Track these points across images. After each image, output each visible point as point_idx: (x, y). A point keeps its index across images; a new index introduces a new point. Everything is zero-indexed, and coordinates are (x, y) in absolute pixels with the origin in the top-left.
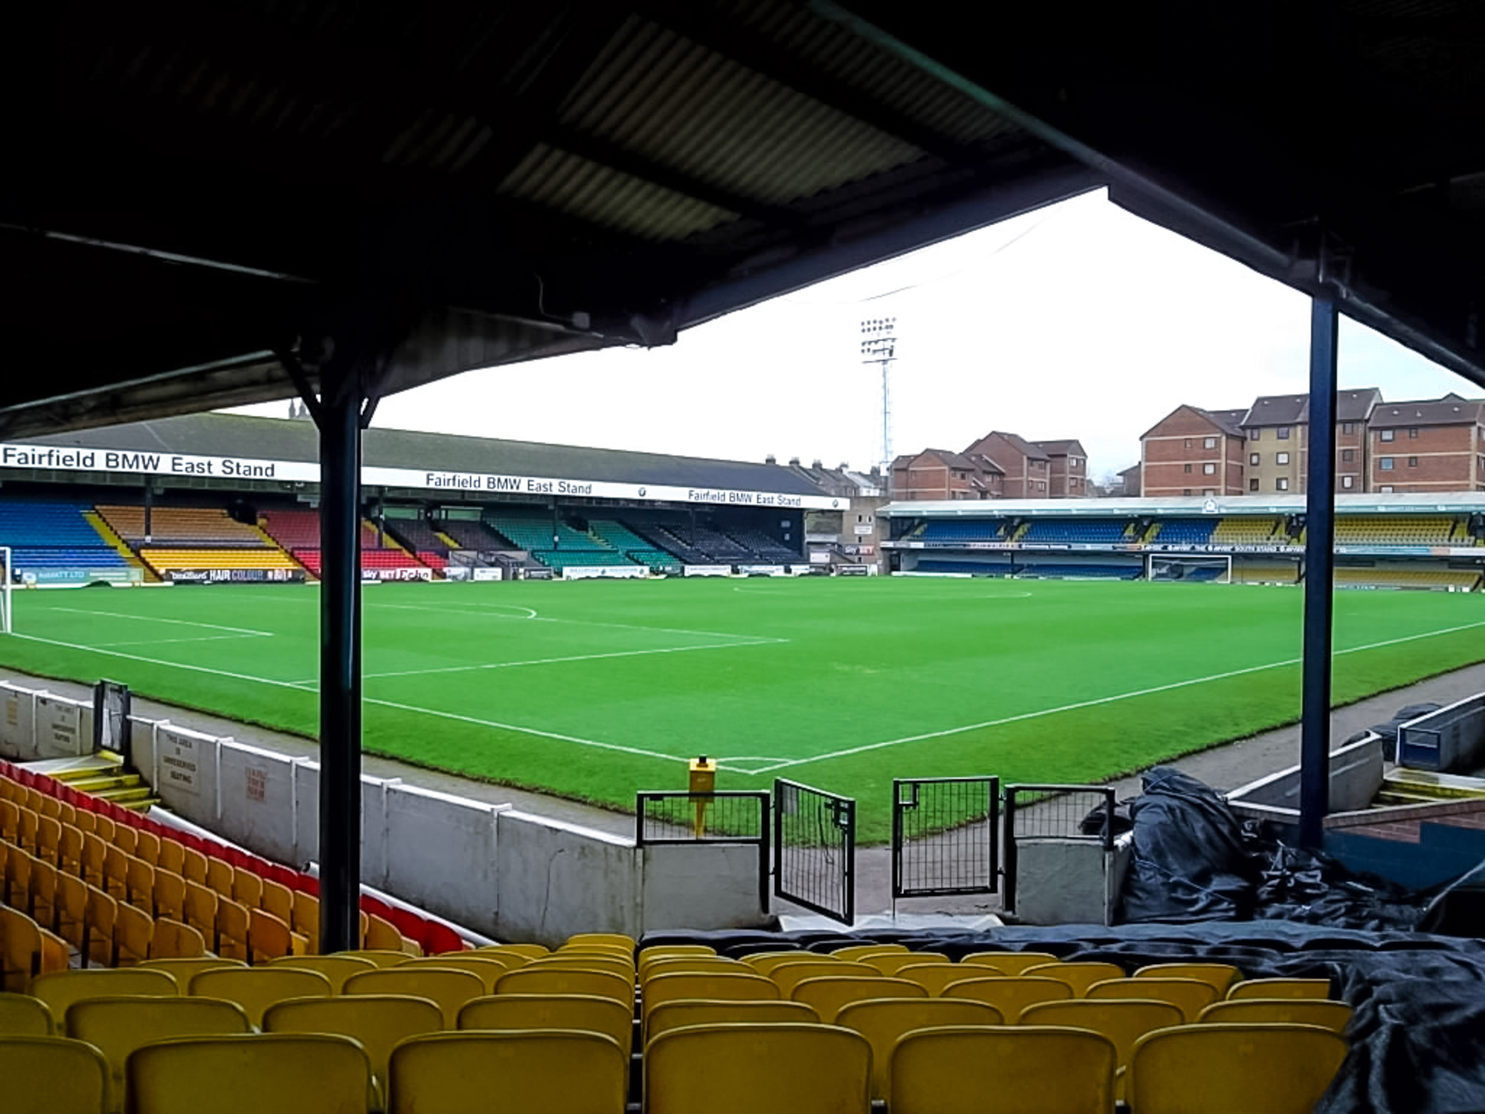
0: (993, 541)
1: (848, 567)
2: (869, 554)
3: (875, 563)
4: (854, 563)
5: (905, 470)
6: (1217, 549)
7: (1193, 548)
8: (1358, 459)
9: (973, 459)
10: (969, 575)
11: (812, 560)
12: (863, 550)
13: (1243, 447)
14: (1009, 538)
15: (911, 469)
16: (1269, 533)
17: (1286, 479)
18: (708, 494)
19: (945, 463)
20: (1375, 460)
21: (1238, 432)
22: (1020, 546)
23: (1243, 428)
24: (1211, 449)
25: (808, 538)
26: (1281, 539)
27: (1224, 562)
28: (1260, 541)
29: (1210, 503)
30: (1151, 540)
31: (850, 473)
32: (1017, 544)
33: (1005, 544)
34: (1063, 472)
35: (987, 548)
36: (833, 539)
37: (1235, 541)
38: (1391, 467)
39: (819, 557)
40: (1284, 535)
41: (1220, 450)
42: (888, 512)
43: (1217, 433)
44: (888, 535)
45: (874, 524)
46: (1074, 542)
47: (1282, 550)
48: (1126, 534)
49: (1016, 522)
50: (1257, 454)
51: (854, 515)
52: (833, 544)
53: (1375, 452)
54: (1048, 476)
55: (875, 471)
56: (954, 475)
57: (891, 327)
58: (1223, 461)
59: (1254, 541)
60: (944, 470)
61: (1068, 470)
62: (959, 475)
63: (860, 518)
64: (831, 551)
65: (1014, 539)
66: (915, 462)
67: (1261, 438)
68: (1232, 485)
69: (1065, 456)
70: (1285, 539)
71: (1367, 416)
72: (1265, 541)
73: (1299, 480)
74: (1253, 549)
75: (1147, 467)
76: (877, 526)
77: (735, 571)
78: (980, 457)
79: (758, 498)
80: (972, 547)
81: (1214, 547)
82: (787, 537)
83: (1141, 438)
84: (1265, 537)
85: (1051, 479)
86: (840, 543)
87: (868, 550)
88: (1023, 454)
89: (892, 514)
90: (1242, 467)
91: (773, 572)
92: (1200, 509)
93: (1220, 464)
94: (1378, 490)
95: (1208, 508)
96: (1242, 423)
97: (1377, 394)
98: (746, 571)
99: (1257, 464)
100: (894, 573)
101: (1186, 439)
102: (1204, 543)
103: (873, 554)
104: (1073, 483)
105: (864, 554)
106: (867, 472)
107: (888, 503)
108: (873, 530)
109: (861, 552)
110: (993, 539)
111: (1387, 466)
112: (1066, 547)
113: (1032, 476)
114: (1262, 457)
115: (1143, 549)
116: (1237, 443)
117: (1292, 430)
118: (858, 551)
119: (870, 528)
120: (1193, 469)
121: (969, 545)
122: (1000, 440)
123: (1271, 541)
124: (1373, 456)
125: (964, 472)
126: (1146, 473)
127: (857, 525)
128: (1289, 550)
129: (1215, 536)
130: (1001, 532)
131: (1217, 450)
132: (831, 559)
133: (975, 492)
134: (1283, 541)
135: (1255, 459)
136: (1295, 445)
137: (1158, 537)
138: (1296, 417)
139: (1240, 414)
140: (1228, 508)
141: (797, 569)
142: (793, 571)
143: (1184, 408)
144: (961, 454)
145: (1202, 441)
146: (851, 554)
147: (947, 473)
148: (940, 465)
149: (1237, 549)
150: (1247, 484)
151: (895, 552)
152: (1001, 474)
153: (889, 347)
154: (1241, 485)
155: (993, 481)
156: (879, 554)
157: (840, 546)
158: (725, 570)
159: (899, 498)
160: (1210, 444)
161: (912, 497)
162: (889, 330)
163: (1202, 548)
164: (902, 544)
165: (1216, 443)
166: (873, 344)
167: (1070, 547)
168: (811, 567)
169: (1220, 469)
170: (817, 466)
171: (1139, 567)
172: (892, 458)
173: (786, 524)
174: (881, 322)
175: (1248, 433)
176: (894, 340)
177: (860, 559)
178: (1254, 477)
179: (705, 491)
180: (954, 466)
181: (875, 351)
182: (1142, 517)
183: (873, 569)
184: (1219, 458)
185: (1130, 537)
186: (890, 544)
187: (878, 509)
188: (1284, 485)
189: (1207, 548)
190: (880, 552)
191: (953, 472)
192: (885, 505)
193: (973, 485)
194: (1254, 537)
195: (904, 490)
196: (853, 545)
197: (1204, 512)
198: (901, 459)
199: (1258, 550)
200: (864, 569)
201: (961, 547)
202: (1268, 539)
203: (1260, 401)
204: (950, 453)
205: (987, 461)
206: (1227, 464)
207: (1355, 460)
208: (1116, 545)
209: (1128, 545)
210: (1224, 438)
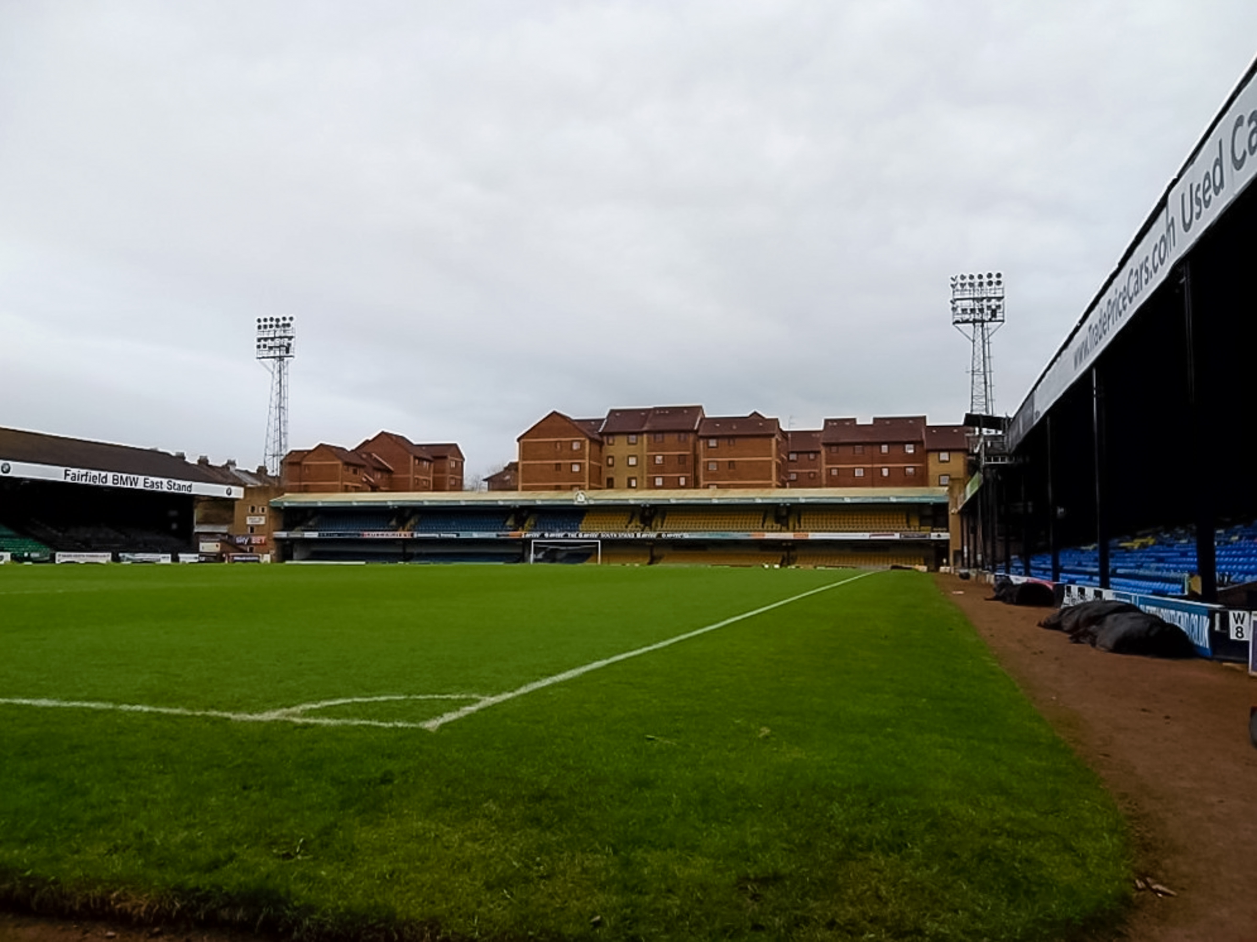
0: (386, 531)
1: (241, 556)
2: (261, 544)
3: (268, 553)
4: (245, 551)
5: (298, 464)
6: (586, 536)
7: (566, 535)
8: (690, 463)
9: (364, 456)
10: (363, 563)
11: (201, 550)
12: (255, 540)
13: (601, 451)
14: (401, 528)
15: (305, 463)
16: (626, 522)
17: (635, 478)
18: (86, 475)
19: (339, 458)
20: (704, 462)
21: (597, 437)
22: (412, 535)
23: (601, 434)
24: (576, 451)
25: (197, 529)
26: (636, 527)
27: (594, 546)
28: (620, 529)
29: (581, 495)
30: (529, 528)
31: (237, 470)
32: (410, 533)
33: (398, 533)
34: (443, 472)
35: (380, 537)
36: (223, 529)
37: (600, 529)
38: (715, 469)
39: (209, 547)
40: (638, 524)
41: (584, 452)
42: (282, 503)
43: (581, 436)
44: (281, 527)
45: (268, 515)
46: (462, 531)
47: (638, 536)
48: (508, 523)
49: (407, 514)
50: (612, 457)
51: (247, 505)
52: (224, 534)
53: (705, 457)
54: (432, 475)
55: (262, 470)
56: (348, 470)
57: (288, 325)
58: (586, 462)
59: (616, 529)
60: (337, 465)
61: (448, 470)
62: (351, 469)
63: (253, 509)
64: (221, 541)
65: (406, 529)
66: (308, 457)
67: (616, 443)
68: (594, 482)
69: (445, 458)
70: (640, 527)
71: (696, 428)
72: (624, 529)
73: (645, 478)
74: (615, 535)
75: (523, 465)
76: (270, 517)
77: (116, 559)
78: (369, 455)
79: (145, 483)
80: (367, 537)
81: (583, 534)
82: (174, 526)
83: (519, 440)
84: (624, 526)
85: (434, 478)
86: (231, 534)
87: (261, 541)
88: (411, 453)
89: (286, 504)
90: (600, 468)
91: (159, 560)
92: (572, 500)
93: (584, 464)
94: (707, 487)
95: (579, 500)
96: (600, 430)
97: (701, 411)
98: (128, 559)
99: (612, 465)
100: (288, 562)
101: (556, 442)
102: (575, 531)
103: (265, 544)
104: (453, 482)
105: (256, 544)
106: (254, 471)
107: (282, 494)
108: (266, 521)
109: (253, 542)
110: (386, 528)
111: (713, 467)
112: (455, 536)
113: (418, 474)
114: (616, 458)
115: (523, 536)
116: (596, 447)
117: (639, 438)
118: (250, 541)
119: (263, 518)
120: (562, 467)
121: (363, 535)
122: (389, 440)
123: (629, 528)
124: (703, 460)
125: (356, 467)
126: (523, 470)
127: (250, 515)
128: (644, 536)
129: (583, 525)
130: (393, 523)
131: (581, 452)
132: (221, 548)
133: (366, 485)
134: (638, 529)
135: (610, 461)
136: (642, 450)
137: (535, 526)
138: (642, 426)
139: (598, 423)
140: (595, 500)
141: (186, 558)
142: (181, 560)
143: (554, 414)
144: (352, 451)
145: (569, 444)
146: (242, 544)
147: (341, 467)
148: (333, 460)
149: (603, 536)
150: (605, 482)
151: (288, 542)
152: (389, 471)
153: (286, 344)
154: (600, 483)
155: (382, 477)
156: (271, 544)
157: (230, 537)
158: (104, 558)
159: (292, 490)
160: (576, 446)
161: (306, 490)
162: (287, 328)
163: (573, 535)
164: (295, 534)
165: (581, 446)
166: (269, 341)
167: (458, 535)
168: (200, 556)
169: (584, 468)
170: (203, 462)
171: (518, 554)
172: (285, 452)
173: (173, 513)
174: (278, 320)
175: (605, 438)
176: (290, 338)
177: (251, 550)
178: (611, 476)
179: (83, 471)
180: (347, 460)
181: (271, 348)
182: (523, 508)
183: (267, 558)
184: (583, 458)
185: (511, 526)
186: (284, 535)
187: (272, 500)
188: (634, 484)
189: (577, 535)
190: (273, 543)
191: (345, 467)
192: (279, 496)
193: (364, 480)
194: (615, 525)
195: (297, 484)
196: (245, 536)
197: (576, 503)
198: (293, 453)
199: (620, 536)
200: (256, 558)
201: (356, 537)
202: (627, 527)
203: (612, 412)
204: (343, 449)
205: (375, 459)
206: (590, 464)
207: (687, 463)
208: (500, 533)
209: (510, 533)
210: (587, 442)
